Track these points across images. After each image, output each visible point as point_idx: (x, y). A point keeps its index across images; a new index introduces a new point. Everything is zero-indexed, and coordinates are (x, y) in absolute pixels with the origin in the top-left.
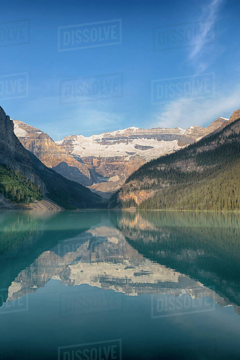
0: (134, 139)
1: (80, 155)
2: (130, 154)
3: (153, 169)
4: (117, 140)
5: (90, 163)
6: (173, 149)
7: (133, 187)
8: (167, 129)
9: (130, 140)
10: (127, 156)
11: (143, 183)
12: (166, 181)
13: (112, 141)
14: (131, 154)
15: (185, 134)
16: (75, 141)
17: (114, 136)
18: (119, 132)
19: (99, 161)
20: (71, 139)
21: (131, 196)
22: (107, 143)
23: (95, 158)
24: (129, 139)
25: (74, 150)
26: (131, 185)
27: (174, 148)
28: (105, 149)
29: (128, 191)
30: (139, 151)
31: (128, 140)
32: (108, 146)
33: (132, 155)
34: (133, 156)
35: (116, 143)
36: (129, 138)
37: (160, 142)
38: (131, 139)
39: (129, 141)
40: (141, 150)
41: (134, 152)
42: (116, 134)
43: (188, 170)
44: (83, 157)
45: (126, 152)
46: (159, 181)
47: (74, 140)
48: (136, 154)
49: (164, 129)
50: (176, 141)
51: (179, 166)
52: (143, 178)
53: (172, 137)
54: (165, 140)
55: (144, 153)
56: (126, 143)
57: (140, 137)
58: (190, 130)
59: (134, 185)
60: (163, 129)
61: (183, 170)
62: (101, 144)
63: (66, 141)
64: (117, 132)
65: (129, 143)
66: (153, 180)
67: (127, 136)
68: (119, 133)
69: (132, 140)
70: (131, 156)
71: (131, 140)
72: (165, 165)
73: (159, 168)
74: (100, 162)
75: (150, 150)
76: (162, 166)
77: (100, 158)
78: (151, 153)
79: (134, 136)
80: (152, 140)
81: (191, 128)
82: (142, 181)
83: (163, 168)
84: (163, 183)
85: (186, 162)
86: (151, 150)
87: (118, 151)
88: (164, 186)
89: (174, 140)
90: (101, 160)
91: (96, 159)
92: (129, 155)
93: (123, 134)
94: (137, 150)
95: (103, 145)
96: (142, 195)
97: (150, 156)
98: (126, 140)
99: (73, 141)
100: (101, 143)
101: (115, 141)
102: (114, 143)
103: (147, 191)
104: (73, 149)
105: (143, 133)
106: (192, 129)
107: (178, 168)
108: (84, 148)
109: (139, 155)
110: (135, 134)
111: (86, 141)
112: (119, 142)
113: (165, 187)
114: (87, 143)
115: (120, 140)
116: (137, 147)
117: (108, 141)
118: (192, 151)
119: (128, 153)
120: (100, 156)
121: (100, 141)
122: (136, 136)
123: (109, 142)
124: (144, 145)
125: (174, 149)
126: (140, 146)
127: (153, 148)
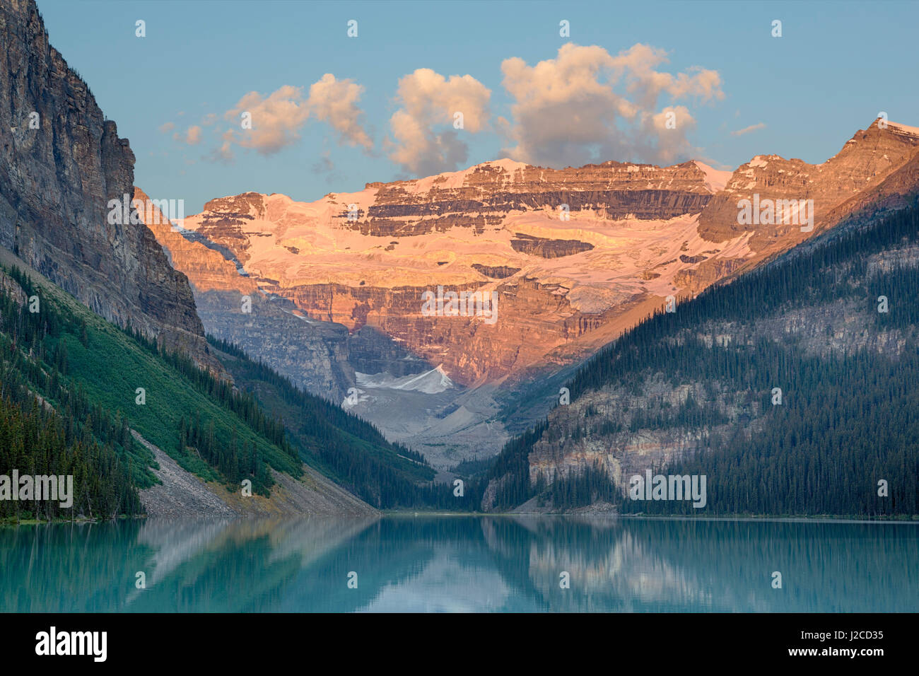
0: (508, 209)
1: (277, 279)
2: (493, 276)
3: (680, 341)
4: (436, 217)
5: (320, 312)
6: (682, 253)
7: (597, 419)
8: (649, 169)
9: (491, 214)
10: (482, 284)
11: (642, 404)
12: (746, 393)
13: (416, 218)
14: (500, 273)
15: (731, 191)
16: (251, 218)
17: (424, 196)
18: (443, 180)
19: (359, 303)
20: (238, 210)
21: (589, 455)
22: (389, 229)
23: (342, 290)
24: (486, 209)
25: (248, 257)
26: (591, 412)
27: (684, 249)
28: (386, 253)
29: (578, 436)
30: (530, 263)
31: (485, 214)
32: (395, 239)
33: (506, 280)
34: (509, 281)
35: (433, 229)
36: (486, 204)
37: (618, 222)
38: (493, 209)
39: (488, 217)
40: (539, 259)
41: (511, 265)
42: (432, 191)
43: (835, 345)
44: (291, 285)
45: (477, 266)
46: (712, 396)
47: (250, 213)
48: (518, 275)
49: (637, 169)
50: (689, 222)
51: (796, 329)
52: (641, 380)
53: (671, 204)
54: (640, 216)
55: (555, 270)
56: (474, 227)
57: (536, 200)
58: (752, 170)
59: (601, 409)
60: (630, 169)
61: (814, 346)
62: (365, 233)
63: (216, 220)
64: (435, 181)
65: (486, 226)
66: (686, 388)
67: (479, 199)
68: (442, 186)
69: (501, 214)
70: (499, 281)
71: (496, 214)
72: (734, 323)
73: (707, 339)
74: (366, 308)
75: (579, 257)
76: (722, 331)
77: (363, 293)
78: (584, 272)
79: (509, 197)
80: (587, 214)
81: (752, 164)
82: (638, 393)
83: (724, 340)
84: (729, 401)
85: (824, 312)
86: (587, 257)
87: (441, 264)
88: (733, 412)
89: (678, 215)
90: (370, 302)
91: (349, 295)
92: (490, 279)
93: (463, 191)
94: (523, 256)
95: (373, 234)
96: (642, 453)
97: (585, 281)
98: (475, 215)
99: (243, 220)
100: (363, 228)
101: (427, 218)
102: (423, 228)
103: (664, 435)
104: (248, 251)
105: (546, 185)
106: (757, 169)
107: (790, 340)
108: (294, 250)
109: (534, 279)
110: (512, 191)
111: (301, 219)
112: (443, 225)
113: (741, 417)
114: (305, 227)
115: (446, 215)
116: (521, 243)
117: (396, 219)
118: (847, 266)
119: (485, 271)
120: (363, 283)
121: (362, 220)
122: (518, 198)
123: (403, 223)
124: (553, 238)
125: (687, 254)
126: (536, 242)
127: (591, 247)
